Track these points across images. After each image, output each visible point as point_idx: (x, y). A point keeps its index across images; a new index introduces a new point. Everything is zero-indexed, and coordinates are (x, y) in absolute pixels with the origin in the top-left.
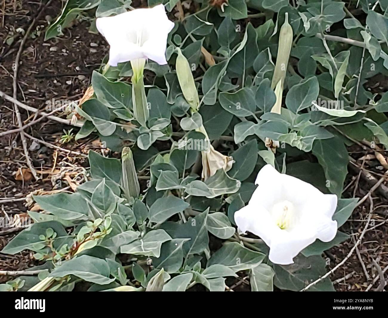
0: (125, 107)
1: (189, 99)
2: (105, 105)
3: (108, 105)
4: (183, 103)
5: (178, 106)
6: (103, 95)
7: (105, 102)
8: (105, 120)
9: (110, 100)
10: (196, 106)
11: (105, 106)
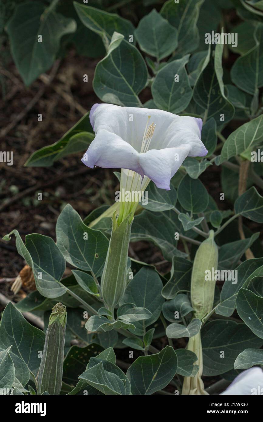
0: (93, 273)
1: (196, 302)
2: (65, 257)
3: (68, 259)
4: (183, 303)
5: (175, 305)
6: (68, 243)
7: (65, 254)
8: (54, 278)
9: (74, 254)
10: (202, 316)
11: (63, 259)
